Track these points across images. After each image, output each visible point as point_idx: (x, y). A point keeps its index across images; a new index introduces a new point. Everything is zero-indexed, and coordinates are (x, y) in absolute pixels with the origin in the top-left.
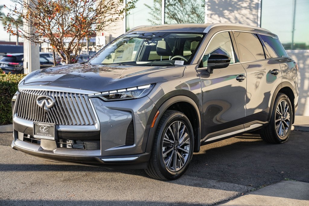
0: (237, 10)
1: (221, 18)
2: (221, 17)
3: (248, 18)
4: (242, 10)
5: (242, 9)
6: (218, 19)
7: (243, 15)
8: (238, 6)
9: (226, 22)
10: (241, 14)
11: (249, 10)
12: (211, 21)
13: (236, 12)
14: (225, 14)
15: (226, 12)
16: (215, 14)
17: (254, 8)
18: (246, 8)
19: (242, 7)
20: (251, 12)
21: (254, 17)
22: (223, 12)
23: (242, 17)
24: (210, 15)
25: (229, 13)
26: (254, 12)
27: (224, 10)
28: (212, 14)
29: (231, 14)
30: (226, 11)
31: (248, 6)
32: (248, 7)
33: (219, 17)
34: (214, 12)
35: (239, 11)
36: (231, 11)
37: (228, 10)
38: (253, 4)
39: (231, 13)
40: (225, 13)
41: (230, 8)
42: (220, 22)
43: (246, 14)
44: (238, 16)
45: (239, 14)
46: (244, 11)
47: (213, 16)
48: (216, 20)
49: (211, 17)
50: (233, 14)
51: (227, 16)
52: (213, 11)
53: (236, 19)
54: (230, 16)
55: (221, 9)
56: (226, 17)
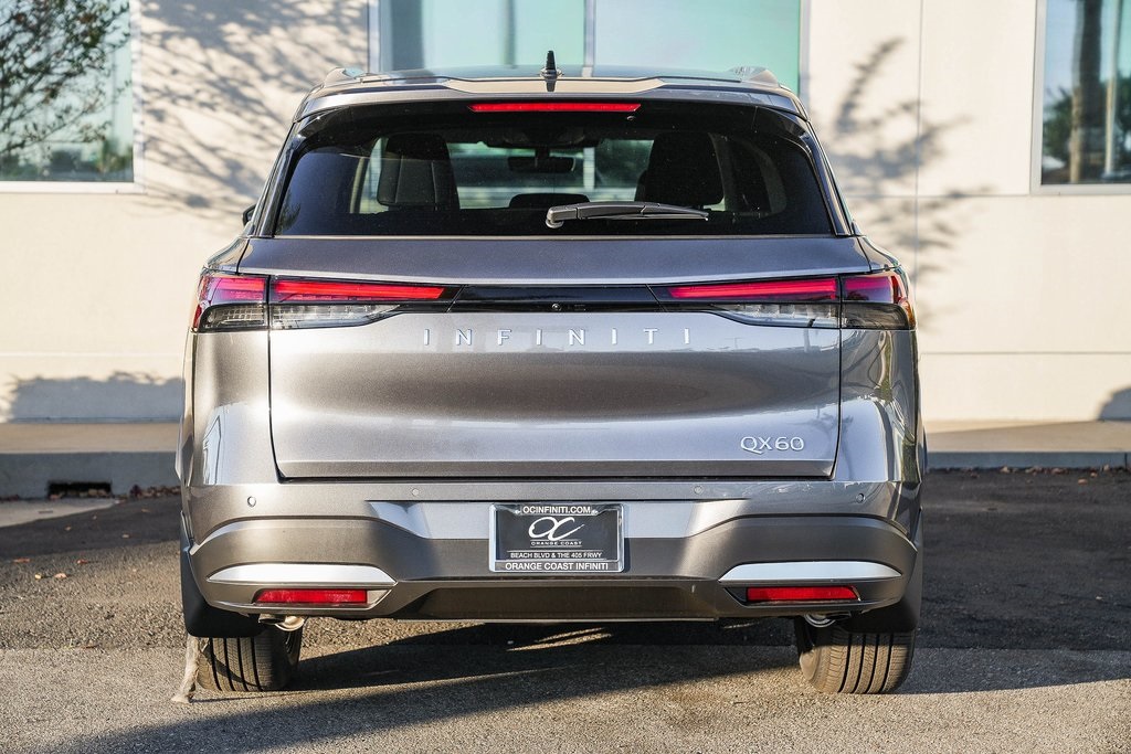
0: (284, 27)
1: (213, 54)
2: (212, 47)
3: (330, 60)
4: (304, 26)
5: (307, 22)
6: (199, 56)
7: (308, 45)
8: (286, 12)
9: (235, 68)
10: (300, 40)
11: (333, 29)
12: (165, 63)
13: (277, 32)
14: (230, 39)
15: (235, 32)
16: (183, 36)
17: (355, 21)
18: (320, 20)
19: (304, 16)
20: (342, 37)
21: (356, 56)
22: (221, 32)
23: (307, 55)
24: (157, 37)
25: (250, 37)
26: (357, 38)
27: (226, 22)
28: (166, 35)
29: (256, 38)
30: (232, 27)
31: (331, 13)
32: (331, 19)
33: (204, 46)
34: (180, 25)
35: (293, 29)
36: (259, 29)
37: (243, 23)
38: (351, 8)
39: (257, 34)
40: (232, 34)
41: (251, 17)
42: (209, 66)
43: (324, 46)
44: (286, 47)
45: (295, 41)
46: (312, 33)
47: (173, 43)
48: (188, 57)
49: (163, 46)
50: (266, 39)
51: (239, 44)
52: (171, 23)
53: (279, 58)
54: (254, 48)
55: (211, 17)
56: (237, 49)
